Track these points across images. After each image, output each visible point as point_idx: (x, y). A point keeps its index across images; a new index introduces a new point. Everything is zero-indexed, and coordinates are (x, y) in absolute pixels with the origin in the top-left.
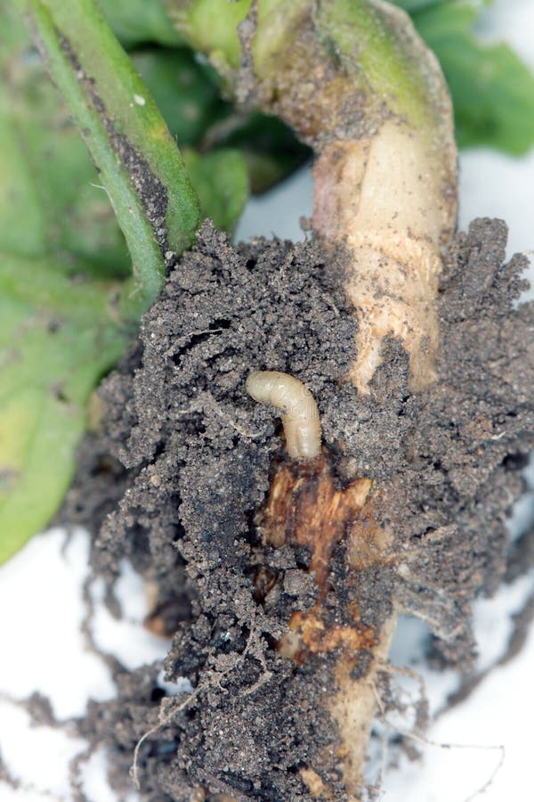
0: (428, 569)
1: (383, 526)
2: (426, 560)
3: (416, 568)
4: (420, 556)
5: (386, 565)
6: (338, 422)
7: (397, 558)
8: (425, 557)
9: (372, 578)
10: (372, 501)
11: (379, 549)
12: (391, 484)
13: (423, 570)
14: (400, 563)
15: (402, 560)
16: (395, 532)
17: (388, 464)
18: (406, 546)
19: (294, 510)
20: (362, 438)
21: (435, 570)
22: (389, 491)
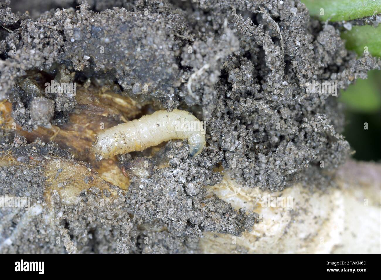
0: (34, 233)
1: (83, 195)
2: (43, 232)
3: (37, 221)
4: (48, 226)
5: (44, 194)
6: (187, 164)
7: (50, 204)
8: (45, 231)
9: (35, 179)
10: (107, 187)
11: (61, 189)
12: (121, 206)
13: (34, 228)
14: (44, 207)
15: (47, 209)
16: (74, 205)
17: (143, 206)
18: (61, 214)
19: (104, 115)
20: (170, 184)
21: (31, 239)
22: (113, 204)
